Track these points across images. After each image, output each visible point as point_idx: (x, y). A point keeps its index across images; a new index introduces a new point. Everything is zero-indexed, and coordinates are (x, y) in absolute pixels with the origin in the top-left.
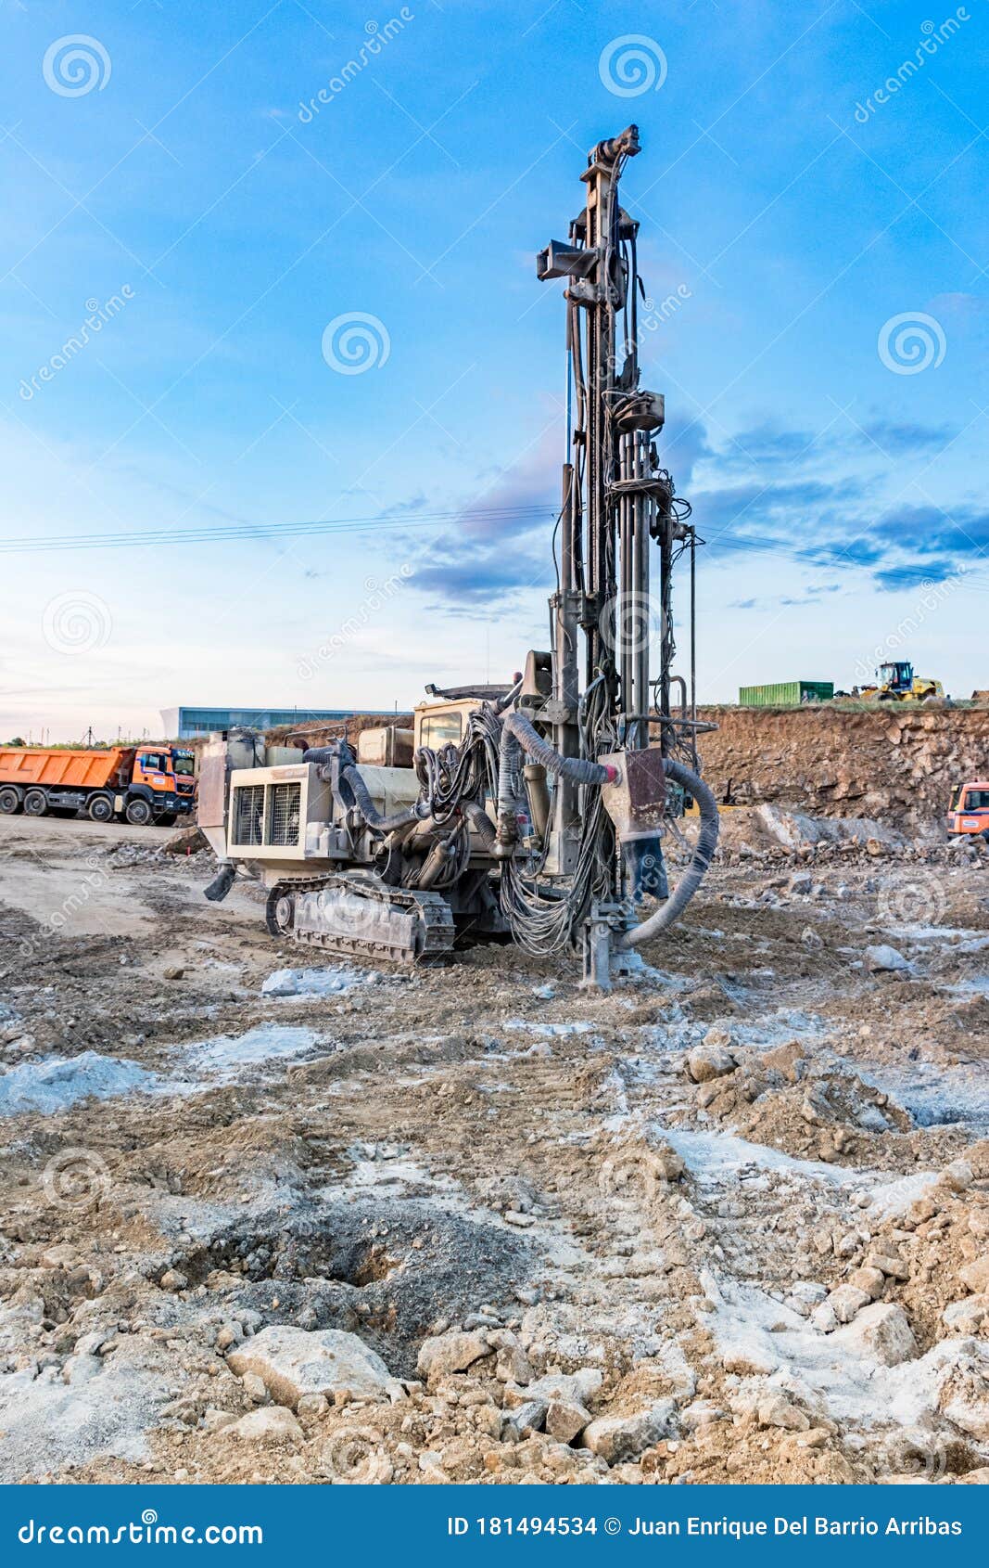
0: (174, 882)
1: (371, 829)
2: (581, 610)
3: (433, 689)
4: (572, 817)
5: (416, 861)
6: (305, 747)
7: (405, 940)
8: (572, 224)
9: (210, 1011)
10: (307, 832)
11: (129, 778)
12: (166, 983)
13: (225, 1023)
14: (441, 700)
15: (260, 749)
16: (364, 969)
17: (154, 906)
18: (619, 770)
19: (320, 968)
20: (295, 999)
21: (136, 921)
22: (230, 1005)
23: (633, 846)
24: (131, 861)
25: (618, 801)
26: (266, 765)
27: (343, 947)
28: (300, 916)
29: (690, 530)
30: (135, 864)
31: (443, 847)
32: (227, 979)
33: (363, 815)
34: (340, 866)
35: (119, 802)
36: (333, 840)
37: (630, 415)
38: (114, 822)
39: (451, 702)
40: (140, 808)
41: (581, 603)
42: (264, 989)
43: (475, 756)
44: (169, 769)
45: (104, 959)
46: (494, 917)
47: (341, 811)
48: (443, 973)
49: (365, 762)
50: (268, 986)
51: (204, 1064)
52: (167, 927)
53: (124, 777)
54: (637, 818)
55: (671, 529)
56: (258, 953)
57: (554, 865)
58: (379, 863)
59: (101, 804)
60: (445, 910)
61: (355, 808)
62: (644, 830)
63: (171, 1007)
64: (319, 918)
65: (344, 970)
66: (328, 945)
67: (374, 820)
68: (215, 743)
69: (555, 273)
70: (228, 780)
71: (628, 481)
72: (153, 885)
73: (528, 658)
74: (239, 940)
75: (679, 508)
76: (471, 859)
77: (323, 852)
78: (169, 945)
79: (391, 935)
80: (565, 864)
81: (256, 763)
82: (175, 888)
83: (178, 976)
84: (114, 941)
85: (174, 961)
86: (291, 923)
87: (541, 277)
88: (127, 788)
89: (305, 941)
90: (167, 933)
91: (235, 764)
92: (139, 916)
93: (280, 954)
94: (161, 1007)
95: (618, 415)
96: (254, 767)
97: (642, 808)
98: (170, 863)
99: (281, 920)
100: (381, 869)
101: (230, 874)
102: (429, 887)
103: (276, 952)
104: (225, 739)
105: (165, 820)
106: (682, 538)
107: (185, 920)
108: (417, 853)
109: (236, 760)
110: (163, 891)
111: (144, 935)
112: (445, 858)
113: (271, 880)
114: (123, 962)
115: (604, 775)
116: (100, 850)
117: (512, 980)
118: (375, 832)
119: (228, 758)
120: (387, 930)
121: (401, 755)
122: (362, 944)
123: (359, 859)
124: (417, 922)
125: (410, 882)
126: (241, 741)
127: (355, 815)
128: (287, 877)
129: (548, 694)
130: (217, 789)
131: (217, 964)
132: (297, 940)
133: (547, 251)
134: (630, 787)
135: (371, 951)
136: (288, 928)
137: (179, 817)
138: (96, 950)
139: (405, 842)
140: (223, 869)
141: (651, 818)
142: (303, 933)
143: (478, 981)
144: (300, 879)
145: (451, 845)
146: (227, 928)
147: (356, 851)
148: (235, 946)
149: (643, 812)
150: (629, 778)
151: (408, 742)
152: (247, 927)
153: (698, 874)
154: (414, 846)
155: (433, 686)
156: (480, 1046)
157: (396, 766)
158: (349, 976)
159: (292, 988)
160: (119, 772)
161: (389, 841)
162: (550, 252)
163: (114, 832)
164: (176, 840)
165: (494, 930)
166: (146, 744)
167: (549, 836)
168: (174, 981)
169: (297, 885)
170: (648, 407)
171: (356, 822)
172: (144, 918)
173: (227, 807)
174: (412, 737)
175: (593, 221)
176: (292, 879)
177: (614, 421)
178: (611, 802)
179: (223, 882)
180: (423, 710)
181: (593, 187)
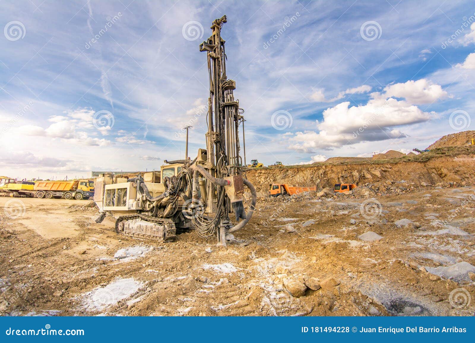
0: (86, 216)
1: (149, 201)
2: (215, 137)
3: (166, 162)
4: (214, 196)
5: (162, 209)
6: (128, 178)
7: (161, 234)
8: (208, 39)
9: (94, 271)
10: (129, 202)
11: (77, 188)
12: (80, 257)
13: (100, 277)
14: (168, 164)
15: (114, 179)
16: (148, 245)
17: (79, 225)
18: (231, 181)
19: (133, 246)
20: (126, 260)
21: (73, 231)
22: (103, 266)
23: (235, 204)
24: (75, 210)
25: (231, 191)
26: (116, 183)
27: (140, 236)
28: (126, 227)
29: (242, 117)
30: (76, 211)
31: (171, 205)
32: (102, 252)
33: (147, 197)
34: (139, 212)
35: (73, 194)
36: (137, 205)
37: (227, 85)
38: (72, 199)
39: (171, 165)
40: (79, 195)
41: (215, 135)
42: (115, 256)
43: (183, 179)
44: (88, 185)
45: (57, 248)
46: (184, 223)
47: (139, 196)
48: (174, 245)
49: (146, 182)
50: (117, 255)
51: (90, 307)
52: (83, 232)
53: (75, 188)
54: (237, 196)
55: (238, 117)
56: (112, 240)
57: (209, 210)
58: (152, 210)
59: (68, 195)
60: (173, 224)
61: (144, 195)
62: (238, 199)
63: (79, 270)
64: (132, 228)
65: (141, 246)
66: (135, 236)
67: (150, 198)
68: (100, 177)
69: (205, 50)
70: (104, 188)
71: (227, 102)
72: (80, 218)
73: (199, 150)
74: (106, 236)
75: (239, 111)
76: (178, 208)
77: (134, 208)
78: (83, 239)
79: (156, 233)
80: (212, 210)
81: (113, 182)
82: (87, 218)
83: (84, 253)
84: (63, 240)
85: (83, 246)
86: (123, 230)
87: (201, 51)
88: (76, 191)
89: (127, 235)
90: (83, 235)
91: (106, 183)
92: (74, 229)
93: (120, 241)
94: (75, 271)
95: (224, 86)
96: (112, 184)
97: (238, 192)
98: (86, 210)
99: (120, 228)
100: (152, 212)
101: (104, 215)
102: (167, 217)
103: (119, 239)
104: (103, 176)
105: (86, 198)
106: (240, 119)
107: (89, 229)
108: (162, 207)
109: (107, 182)
110: (83, 220)
111: (74, 236)
112: (171, 208)
113: (117, 216)
114: (64, 248)
115: (227, 183)
116: (66, 207)
117: (195, 245)
118: (150, 201)
119: (104, 182)
120: (155, 231)
121: (157, 179)
122: (146, 235)
123: (145, 209)
124: (165, 228)
125: (161, 216)
126: (109, 177)
127: (144, 197)
128: (122, 216)
129: (205, 161)
130: (101, 190)
131: (99, 246)
132: (125, 234)
133: (203, 44)
134: (235, 186)
135: (149, 237)
136: (122, 231)
137: (90, 197)
138: (55, 244)
139: (159, 204)
140: (101, 213)
141: (240, 195)
142: (127, 232)
143: (186, 247)
144: (126, 216)
145: (173, 205)
146: (102, 231)
147: (144, 207)
148: (105, 238)
149: (238, 194)
150: (234, 184)
151: (158, 176)
152: (109, 230)
153: (252, 211)
154: (162, 205)
155: (166, 161)
156: (202, 282)
157: (155, 182)
158: (143, 248)
159: (125, 255)
160: (74, 187)
161: (154, 204)
162: (204, 45)
163: (71, 202)
164: (89, 204)
165: (184, 227)
166: (82, 179)
167: (207, 201)
168: (83, 255)
169: (125, 218)
170: (232, 84)
171: (144, 199)
172: (75, 230)
173: (104, 195)
174: (160, 175)
175: (214, 39)
176: (124, 216)
177: (222, 87)
178: (228, 191)
179: (102, 218)
180: (163, 167)
181: (214, 30)
